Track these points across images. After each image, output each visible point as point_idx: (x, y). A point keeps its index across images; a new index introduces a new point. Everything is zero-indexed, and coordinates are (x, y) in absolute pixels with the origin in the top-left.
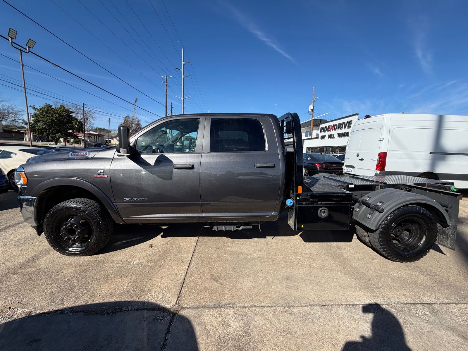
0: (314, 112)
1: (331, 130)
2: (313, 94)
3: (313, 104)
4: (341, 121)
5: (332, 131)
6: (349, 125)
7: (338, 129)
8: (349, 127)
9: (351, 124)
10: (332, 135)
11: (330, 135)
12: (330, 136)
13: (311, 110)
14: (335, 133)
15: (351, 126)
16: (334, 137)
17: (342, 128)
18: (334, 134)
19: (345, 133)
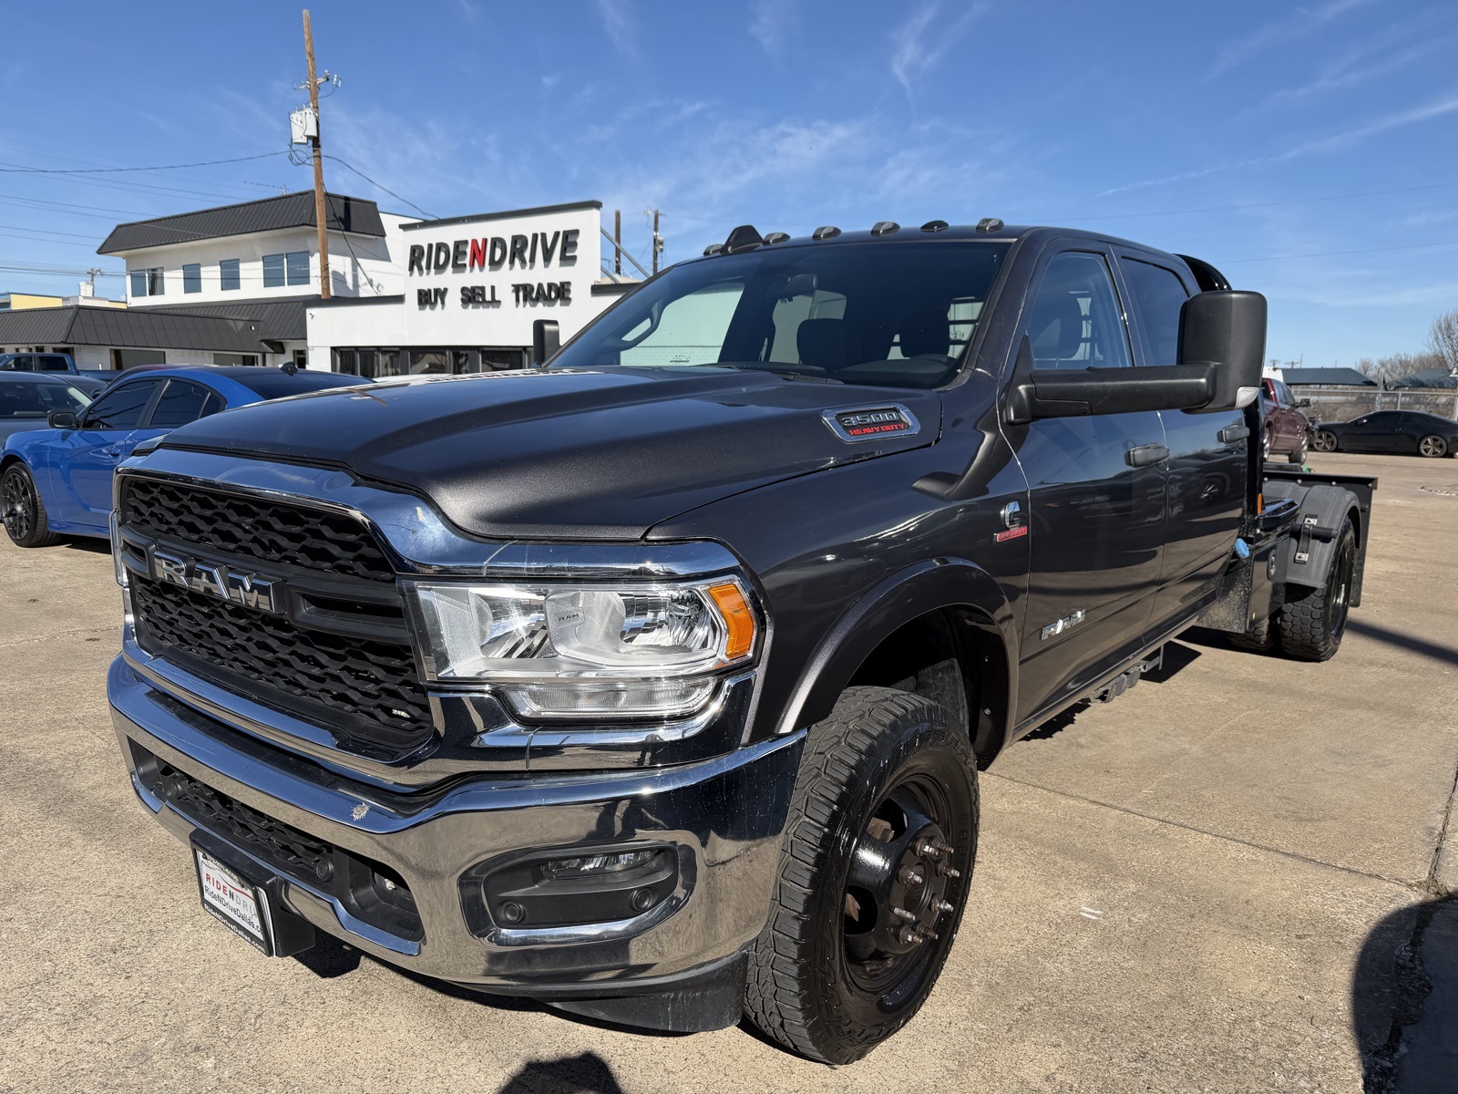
0: (323, 151)
1: (472, 265)
2: (308, 48)
3: (316, 108)
4: (526, 227)
5: (481, 270)
6: (564, 250)
7: (512, 262)
8: (568, 260)
9: (575, 244)
10: (483, 289)
11: (473, 289)
12: (472, 297)
13: (304, 140)
14: (502, 280)
15: (574, 258)
16: (495, 303)
17: (532, 259)
18: (493, 288)
19: (550, 286)
